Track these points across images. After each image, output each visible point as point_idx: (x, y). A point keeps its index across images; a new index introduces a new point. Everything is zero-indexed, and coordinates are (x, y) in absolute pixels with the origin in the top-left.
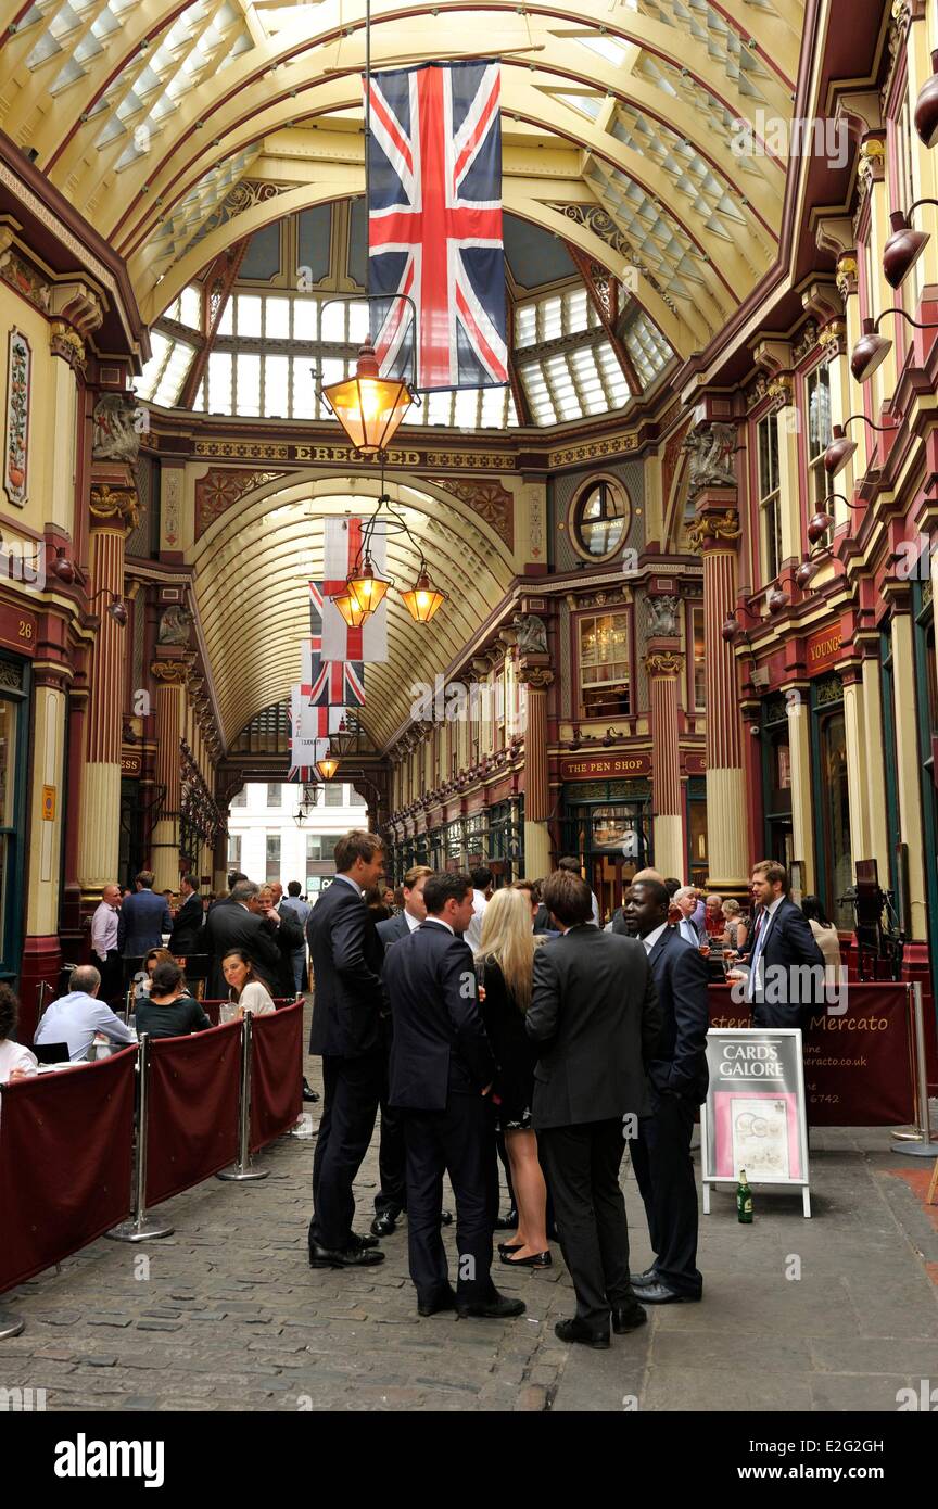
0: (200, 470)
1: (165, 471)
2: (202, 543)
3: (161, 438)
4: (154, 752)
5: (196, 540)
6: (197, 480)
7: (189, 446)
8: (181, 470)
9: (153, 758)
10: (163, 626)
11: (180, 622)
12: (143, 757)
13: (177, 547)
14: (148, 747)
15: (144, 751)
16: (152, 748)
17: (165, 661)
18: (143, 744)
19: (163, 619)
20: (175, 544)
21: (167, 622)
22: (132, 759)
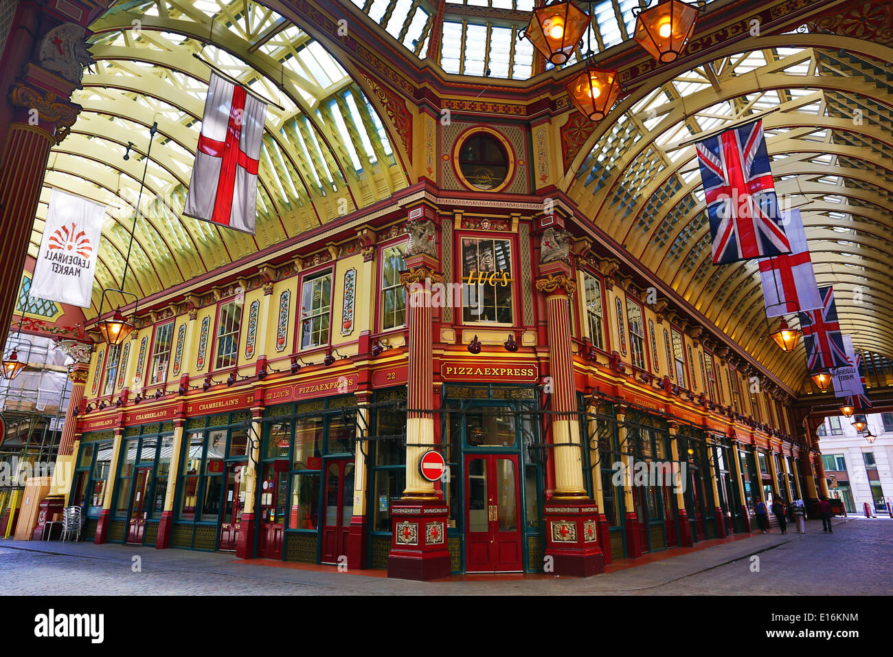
0: (563, 119)
1: (534, 130)
2: (570, 174)
3: (528, 107)
4: (547, 358)
5: (565, 174)
6: (561, 128)
7: (553, 105)
8: (547, 124)
9: (547, 365)
10: (544, 248)
11: (558, 242)
12: (539, 365)
13: (549, 182)
14: (540, 355)
15: (538, 359)
16: (545, 355)
17: (546, 277)
18: (535, 353)
19: (543, 242)
20: (547, 181)
21: (547, 244)
22: (527, 368)
